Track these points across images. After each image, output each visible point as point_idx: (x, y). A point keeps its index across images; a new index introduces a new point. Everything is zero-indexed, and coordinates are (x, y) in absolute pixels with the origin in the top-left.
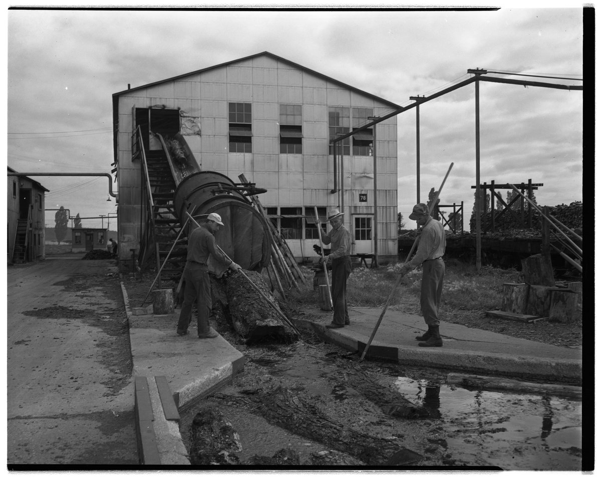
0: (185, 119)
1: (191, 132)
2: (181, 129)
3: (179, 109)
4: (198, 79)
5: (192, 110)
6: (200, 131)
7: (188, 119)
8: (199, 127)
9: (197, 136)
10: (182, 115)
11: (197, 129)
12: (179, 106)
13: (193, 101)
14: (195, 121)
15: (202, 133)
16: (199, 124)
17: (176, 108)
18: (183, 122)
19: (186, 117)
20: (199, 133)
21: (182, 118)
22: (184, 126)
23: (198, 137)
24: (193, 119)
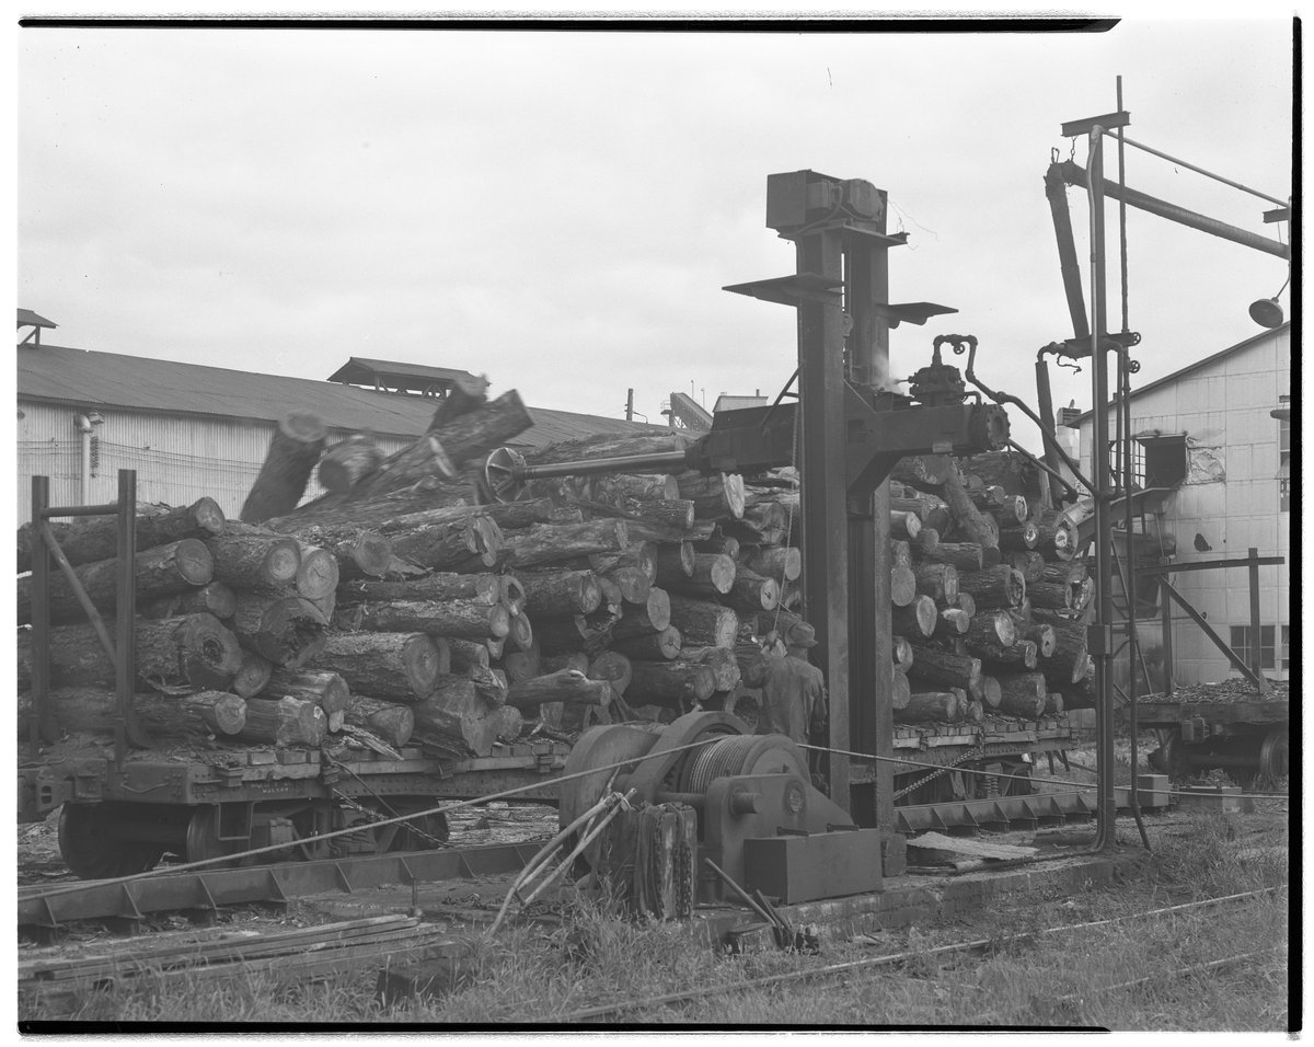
0: (1197, 452)
1: (1208, 476)
2: (1190, 473)
3: (1185, 433)
4: (1221, 370)
5: (1209, 434)
6: (1224, 474)
7: (1201, 452)
8: (1221, 467)
9: (1219, 484)
10: (1190, 445)
11: (1218, 471)
12: (1186, 429)
13: (1211, 414)
14: (1214, 454)
15: (1228, 477)
16: (1222, 461)
17: (1179, 434)
18: (1194, 458)
19: (1198, 448)
20: (1221, 479)
21: (1192, 452)
22: (1194, 466)
23: (1219, 487)
24: (1209, 451)
